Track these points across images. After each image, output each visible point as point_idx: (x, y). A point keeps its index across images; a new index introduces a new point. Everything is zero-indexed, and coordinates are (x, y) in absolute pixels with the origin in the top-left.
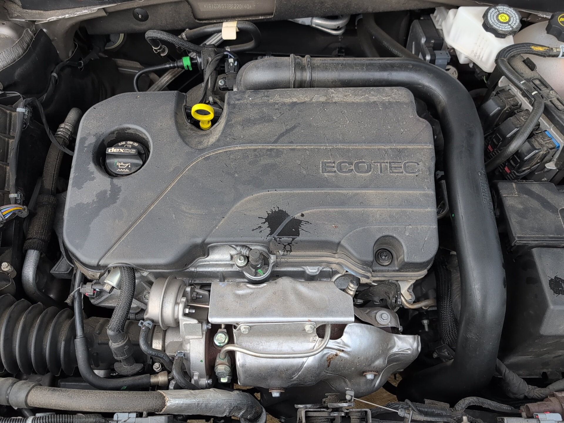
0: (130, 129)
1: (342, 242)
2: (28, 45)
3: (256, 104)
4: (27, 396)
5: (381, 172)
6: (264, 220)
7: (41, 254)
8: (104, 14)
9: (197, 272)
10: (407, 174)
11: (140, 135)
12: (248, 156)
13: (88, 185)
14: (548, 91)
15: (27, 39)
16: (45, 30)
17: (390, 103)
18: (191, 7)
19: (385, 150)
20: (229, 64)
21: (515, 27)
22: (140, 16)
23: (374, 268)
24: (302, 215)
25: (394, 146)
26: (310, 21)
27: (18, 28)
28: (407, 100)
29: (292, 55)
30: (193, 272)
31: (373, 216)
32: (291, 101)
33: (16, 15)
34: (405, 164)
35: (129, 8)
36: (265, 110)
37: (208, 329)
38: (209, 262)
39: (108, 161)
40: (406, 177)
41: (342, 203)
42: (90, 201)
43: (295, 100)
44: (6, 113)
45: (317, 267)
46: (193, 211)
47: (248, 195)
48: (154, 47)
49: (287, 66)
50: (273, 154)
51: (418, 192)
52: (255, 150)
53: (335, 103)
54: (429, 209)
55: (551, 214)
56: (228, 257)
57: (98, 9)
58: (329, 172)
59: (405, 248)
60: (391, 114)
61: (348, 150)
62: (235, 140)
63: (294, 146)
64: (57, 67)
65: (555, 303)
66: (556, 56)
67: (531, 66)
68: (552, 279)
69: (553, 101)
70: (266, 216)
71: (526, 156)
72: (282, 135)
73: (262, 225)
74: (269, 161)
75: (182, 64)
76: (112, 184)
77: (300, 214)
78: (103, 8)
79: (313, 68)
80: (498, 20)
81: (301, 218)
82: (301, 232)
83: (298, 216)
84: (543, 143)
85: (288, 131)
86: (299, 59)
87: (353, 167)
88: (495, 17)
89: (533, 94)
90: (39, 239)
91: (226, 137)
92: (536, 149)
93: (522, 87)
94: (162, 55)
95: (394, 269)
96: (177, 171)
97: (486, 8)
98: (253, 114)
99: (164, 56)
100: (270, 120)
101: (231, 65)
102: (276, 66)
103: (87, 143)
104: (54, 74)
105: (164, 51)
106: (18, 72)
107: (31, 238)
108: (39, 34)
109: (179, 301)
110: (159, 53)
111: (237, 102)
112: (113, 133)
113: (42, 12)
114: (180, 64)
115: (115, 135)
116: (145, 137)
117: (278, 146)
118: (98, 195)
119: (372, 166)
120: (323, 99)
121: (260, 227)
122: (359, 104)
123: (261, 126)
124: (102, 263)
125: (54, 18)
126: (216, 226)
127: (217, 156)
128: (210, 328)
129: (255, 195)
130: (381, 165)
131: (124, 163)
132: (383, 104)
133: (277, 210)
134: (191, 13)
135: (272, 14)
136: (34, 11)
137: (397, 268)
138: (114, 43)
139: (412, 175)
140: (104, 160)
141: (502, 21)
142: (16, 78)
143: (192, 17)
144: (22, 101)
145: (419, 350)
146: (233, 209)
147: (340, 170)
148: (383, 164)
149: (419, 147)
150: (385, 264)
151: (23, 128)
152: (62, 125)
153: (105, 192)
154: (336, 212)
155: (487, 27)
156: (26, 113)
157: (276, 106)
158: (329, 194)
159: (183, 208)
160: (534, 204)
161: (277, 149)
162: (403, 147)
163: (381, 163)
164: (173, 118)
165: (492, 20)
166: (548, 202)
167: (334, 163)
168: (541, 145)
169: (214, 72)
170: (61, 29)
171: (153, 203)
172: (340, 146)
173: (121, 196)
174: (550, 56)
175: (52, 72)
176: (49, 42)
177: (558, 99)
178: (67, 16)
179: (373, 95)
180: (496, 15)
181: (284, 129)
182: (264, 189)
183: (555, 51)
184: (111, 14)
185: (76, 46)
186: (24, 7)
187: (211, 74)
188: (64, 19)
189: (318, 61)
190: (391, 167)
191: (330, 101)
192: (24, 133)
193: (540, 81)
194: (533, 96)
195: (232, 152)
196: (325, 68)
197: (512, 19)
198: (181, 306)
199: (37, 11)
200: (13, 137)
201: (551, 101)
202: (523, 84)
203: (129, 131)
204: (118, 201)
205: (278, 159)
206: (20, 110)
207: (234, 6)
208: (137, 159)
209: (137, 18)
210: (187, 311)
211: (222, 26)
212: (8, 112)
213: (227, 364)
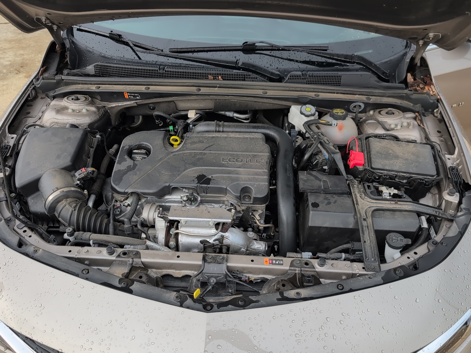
0: (143, 144)
1: (228, 188)
2: (101, 115)
3: (197, 137)
4: (90, 236)
5: (246, 162)
6: (196, 178)
7: (96, 198)
8: (136, 105)
9: (165, 206)
10: (257, 164)
11: (148, 147)
12: (192, 155)
13: (123, 163)
14: (323, 137)
15: (101, 113)
16: (108, 111)
17: (253, 138)
18: (175, 105)
19: (249, 155)
20: (190, 127)
21: (313, 113)
22: (152, 108)
23: (242, 202)
24: (212, 177)
25: (253, 153)
26: (232, 115)
27: (98, 108)
28: (260, 137)
29: (215, 121)
30: (164, 205)
31: (241, 179)
32: (212, 136)
33: (97, 104)
34: (257, 160)
35: (147, 103)
36: (201, 139)
37: (167, 226)
38: (171, 199)
39: (133, 156)
40: (256, 165)
41: (229, 173)
42: (124, 169)
43: (214, 136)
44: (91, 138)
45: (219, 205)
46: (166, 173)
47: (190, 168)
48: (157, 120)
49: (213, 125)
50: (202, 154)
51: (261, 170)
52: (195, 153)
53: (230, 137)
54: (265, 177)
55: (318, 181)
56: (180, 197)
57: (134, 102)
58: (225, 161)
59: (254, 191)
60: (253, 142)
61: (234, 154)
62: (187, 149)
63: (211, 152)
64: (111, 127)
65: (312, 210)
66: (331, 125)
67: (318, 128)
68: (313, 203)
69: (325, 141)
70: (197, 176)
71: (314, 163)
72: (207, 147)
73: (195, 180)
74: (200, 157)
75: (169, 129)
76: (134, 163)
77: (211, 176)
78: (136, 102)
79: (224, 126)
80: (306, 110)
81: (212, 178)
82: (211, 183)
83: (210, 177)
84: (321, 157)
85: (209, 146)
86: (218, 122)
87: (235, 160)
88: (305, 109)
89: (315, 137)
90: (97, 191)
91: (183, 148)
92: (317, 159)
93: (311, 134)
94: (160, 125)
95: (250, 203)
96: (161, 159)
97: (301, 106)
98: (196, 140)
99: (161, 126)
100: (203, 142)
101: (191, 128)
102: (208, 125)
103: (125, 149)
104: (109, 130)
105: (161, 123)
106: (96, 125)
107: (93, 190)
108: (106, 112)
109: (156, 211)
110: (159, 124)
111: (189, 136)
112: (136, 145)
113: (109, 103)
114: (168, 129)
115: (137, 147)
116: (149, 147)
117: (205, 152)
118: (127, 167)
119: (243, 160)
120: (226, 136)
121: (194, 180)
122: (240, 138)
123: (198, 144)
124: (126, 191)
125: (114, 105)
126: (175, 179)
127: (179, 154)
128: (169, 225)
129: (193, 168)
130: (246, 160)
131: (140, 157)
132: (250, 138)
133: (201, 174)
134: (175, 107)
135: (212, 109)
136: (105, 103)
137: (252, 202)
138: (136, 123)
139: (259, 164)
140: (131, 156)
141: (307, 110)
142: (95, 128)
143: (176, 109)
144: (99, 133)
145: (267, 249)
146: (183, 173)
147: (230, 161)
148: (247, 160)
149: (263, 154)
150: (247, 200)
151: (97, 144)
152: (111, 150)
153: (131, 166)
154: (226, 176)
155: (302, 113)
156: (100, 138)
157: (206, 138)
158: (224, 170)
159: (162, 172)
160: (312, 178)
161: (204, 153)
162: (256, 154)
163: (247, 159)
164: (162, 141)
165: (303, 111)
166: (318, 178)
167: (227, 158)
168: (320, 158)
169: (183, 129)
170: (115, 111)
171: (150, 170)
172: (231, 153)
173: (137, 167)
174: (328, 125)
175: (109, 129)
176: (109, 116)
177: (327, 140)
178: (120, 105)
179: (247, 135)
180: (305, 108)
181: (208, 145)
182: (197, 166)
183: (330, 123)
184: (139, 106)
185: (119, 120)
186: (101, 101)
187: (181, 129)
188: (118, 106)
189: (226, 123)
190: (251, 161)
191: (228, 137)
192: (98, 146)
193: (321, 133)
194: (315, 138)
195: (185, 153)
196: (229, 126)
197: (312, 110)
198: (157, 213)
199: (107, 103)
200: (93, 147)
201: (324, 141)
202: (312, 133)
203: (143, 145)
204: (135, 169)
205: (204, 156)
206: (98, 136)
207: (195, 105)
208: (145, 155)
209: (150, 109)
210: (159, 215)
211: (188, 112)
212: (92, 137)
213: (175, 241)
